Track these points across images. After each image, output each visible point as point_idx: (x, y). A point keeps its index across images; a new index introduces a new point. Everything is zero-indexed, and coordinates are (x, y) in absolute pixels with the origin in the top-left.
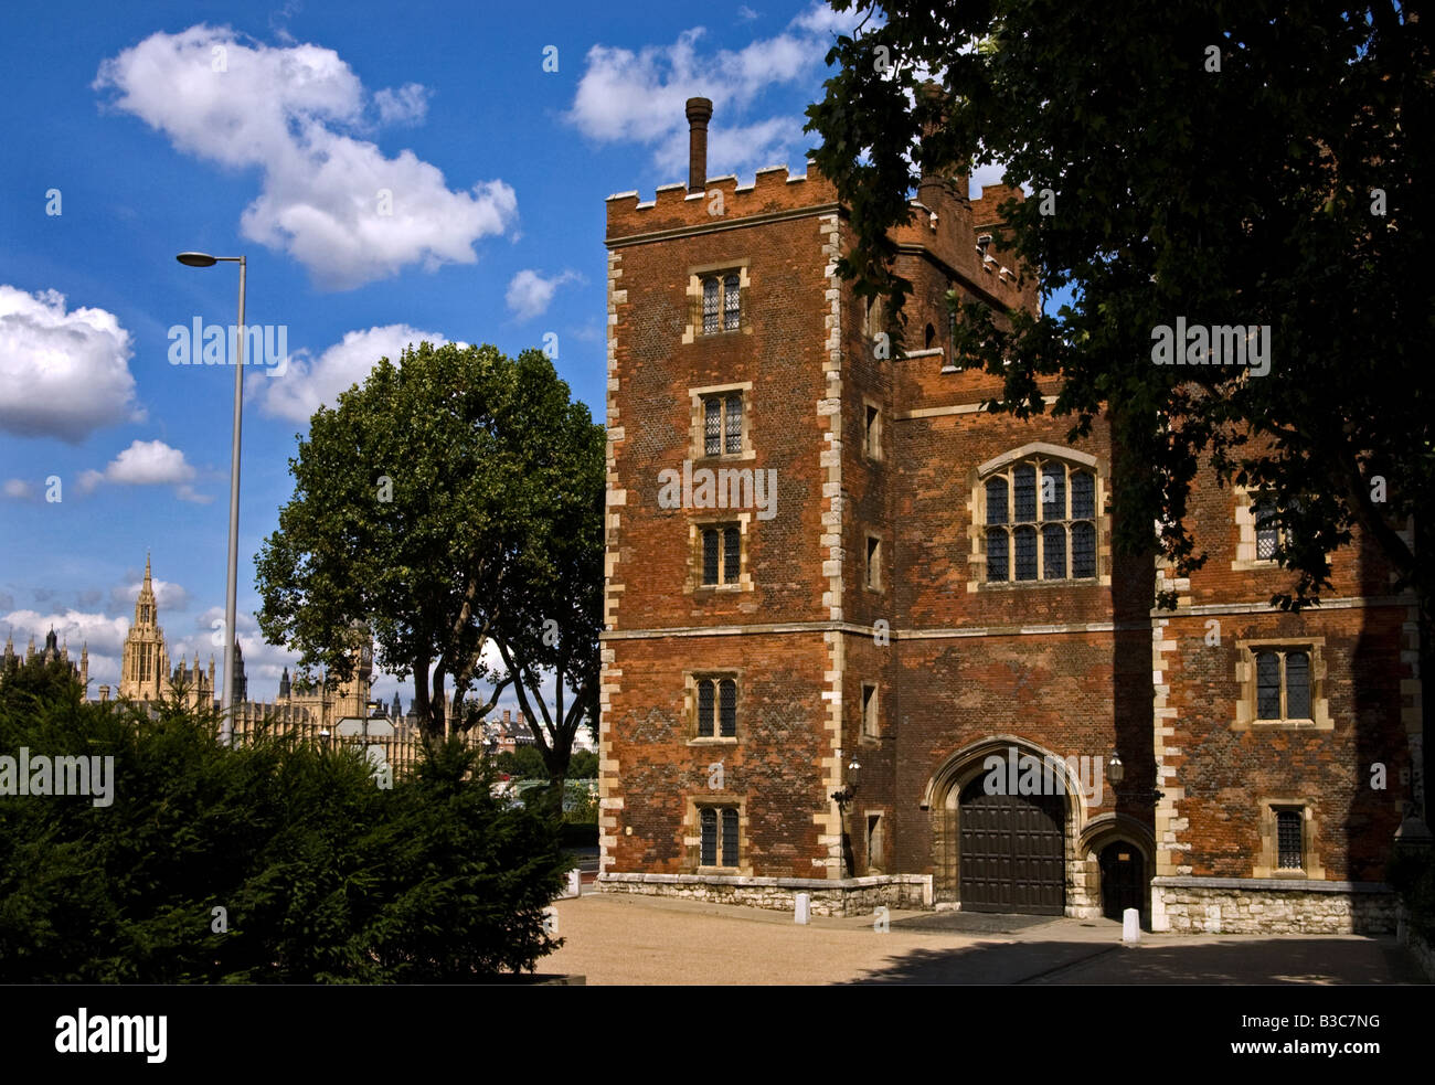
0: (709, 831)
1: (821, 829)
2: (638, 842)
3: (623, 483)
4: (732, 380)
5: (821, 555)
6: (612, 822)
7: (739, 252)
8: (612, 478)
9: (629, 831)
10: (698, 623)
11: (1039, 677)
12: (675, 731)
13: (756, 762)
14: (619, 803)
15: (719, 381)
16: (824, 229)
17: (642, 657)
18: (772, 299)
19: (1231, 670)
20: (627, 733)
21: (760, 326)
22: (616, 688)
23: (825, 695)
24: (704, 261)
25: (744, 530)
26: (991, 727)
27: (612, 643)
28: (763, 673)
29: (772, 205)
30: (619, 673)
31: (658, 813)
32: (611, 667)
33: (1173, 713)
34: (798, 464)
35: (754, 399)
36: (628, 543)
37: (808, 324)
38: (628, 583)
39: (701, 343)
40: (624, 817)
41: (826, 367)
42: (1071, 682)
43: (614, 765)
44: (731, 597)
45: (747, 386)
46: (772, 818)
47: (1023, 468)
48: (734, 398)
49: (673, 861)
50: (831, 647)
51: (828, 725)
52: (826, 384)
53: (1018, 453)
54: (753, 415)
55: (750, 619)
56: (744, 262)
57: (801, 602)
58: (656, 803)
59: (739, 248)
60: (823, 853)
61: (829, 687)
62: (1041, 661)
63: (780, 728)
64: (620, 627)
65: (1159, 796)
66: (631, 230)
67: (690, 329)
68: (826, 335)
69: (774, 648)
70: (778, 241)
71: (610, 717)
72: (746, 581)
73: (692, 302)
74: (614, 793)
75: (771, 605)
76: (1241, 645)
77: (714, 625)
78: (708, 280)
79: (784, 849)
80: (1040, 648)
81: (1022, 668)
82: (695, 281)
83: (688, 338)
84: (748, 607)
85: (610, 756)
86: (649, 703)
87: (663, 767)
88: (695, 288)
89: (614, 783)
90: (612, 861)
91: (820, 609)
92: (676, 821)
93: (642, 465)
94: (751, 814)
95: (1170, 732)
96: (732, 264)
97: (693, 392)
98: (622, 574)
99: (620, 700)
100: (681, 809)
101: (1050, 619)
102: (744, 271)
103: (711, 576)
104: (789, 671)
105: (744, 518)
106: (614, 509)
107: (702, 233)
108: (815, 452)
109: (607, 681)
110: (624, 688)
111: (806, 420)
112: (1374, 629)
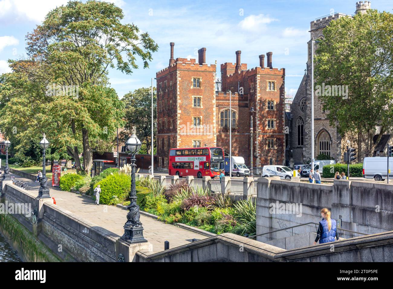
3: (181, 109)
4: (199, 95)
8: (178, 108)
11: (229, 141)
15: (197, 95)
16: (213, 75)
17: (184, 137)
18: (205, 84)
19: (266, 142)
21: (204, 88)
22: (180, 142)
24: (194, 76)
25: (201, 119)
26: (222, 147)
27: (179, 135)
28: (205, 140)
29: (206, 70)
30: (181, 140)
32: (179, 139)
33: (259, 147)
34: (210, 110)
35: (203, 99)
36: (181, 119)
37: (211, 89)
41: (214, 96)
47: (226, 111)
48: (199, 98)
50: (215, 137)
52: (214, 98)
53: (226, 109)
54: (203, 101)
56: (201, 77)
59: (200, 75)
65: (257, 157)
66: (181, 68)
67: (192, 86)
68: (214, 91)
69: (206, 137)
70: (206, 75)
71: (179, 146)
73: (192, 82)
76: (267, 138)
80: (229, 137)
82: (193, 79)
83: (192, 88)
86: (186, 144)
93: (184, 107)
95: (259, 149)
96: (199, 77)
97: (193, 96)
98: (180, 124)
99: (181, 144)
102: (201, 79)
104: (209, 140)
105: (201, 117)
106: (179, 113)
107: (194, 71)
108: (212, 108)
109: (179, 141)
110: (182, 142)
111: (211, 103)
112: (281, 137)
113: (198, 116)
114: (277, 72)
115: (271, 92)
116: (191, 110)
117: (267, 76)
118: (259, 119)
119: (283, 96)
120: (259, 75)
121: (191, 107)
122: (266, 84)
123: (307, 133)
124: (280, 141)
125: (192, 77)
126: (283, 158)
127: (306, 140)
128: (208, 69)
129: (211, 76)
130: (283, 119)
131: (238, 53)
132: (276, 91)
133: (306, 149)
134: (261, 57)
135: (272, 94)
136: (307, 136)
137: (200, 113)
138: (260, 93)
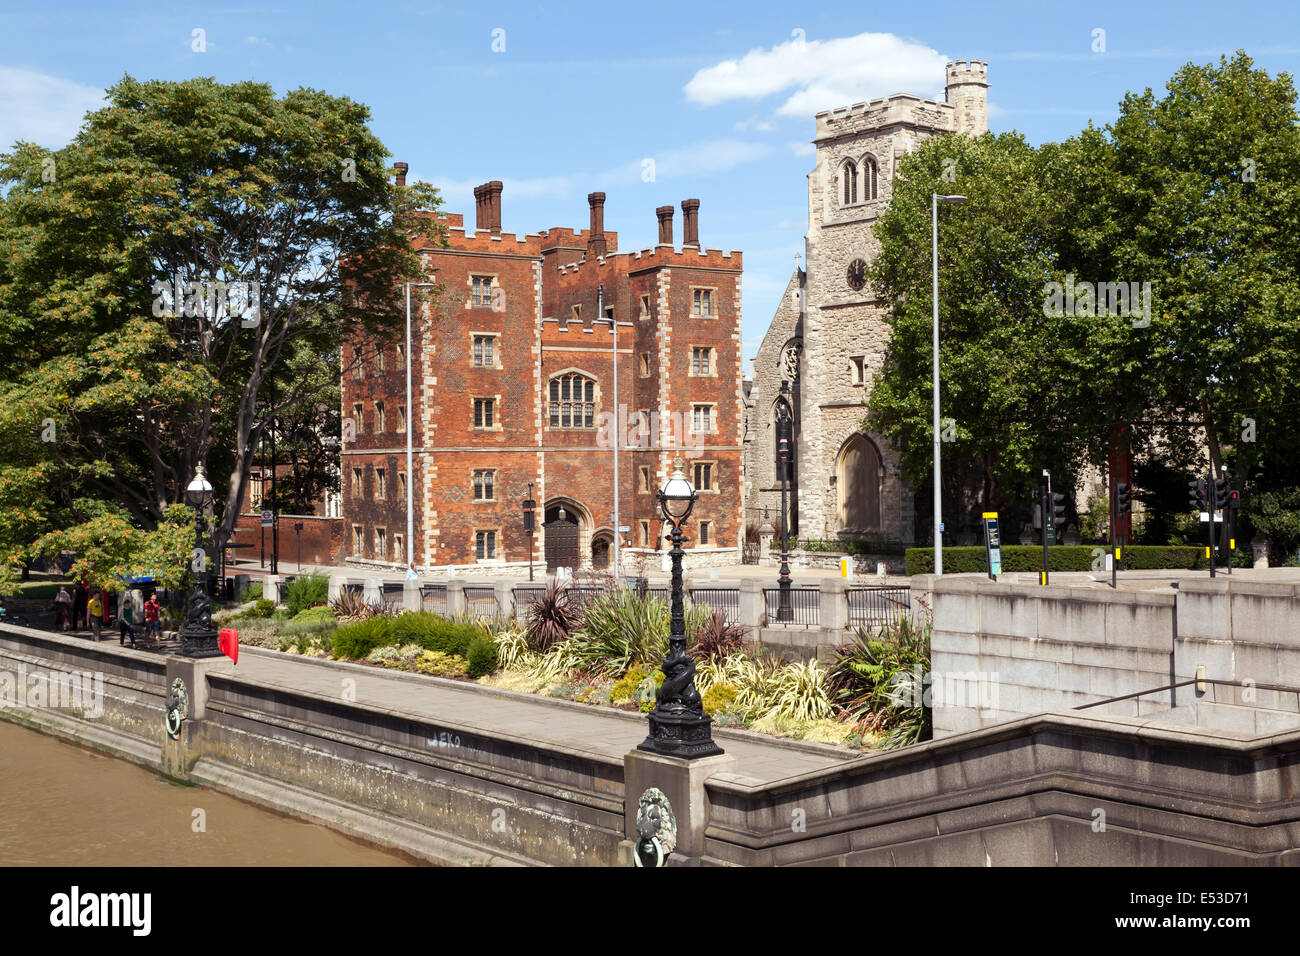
0: (480, 543)
1: (536, 539)
2: (447, 551)
3: (434, 374)
4: (490, 330)
5: (533, 417)
6: (434, 542)
7: (493, 269)
9: (443, 545)
10: (476, 445)
11: (576, 469)
12: (466, 497)
13: (507, 511)
14: (437, 532)
15: (484, 330)
16: (534, 267)
17: (448, 461)
18: (510, 295)
19: (689, 471)
20: (440, 498)
21: (504, 306)
22: (435, 476)
23: (538, 480)
24: (475, 270)
25: (498, 402)
26: (555, 491)
27: (431, 453)
28: (509, 469)
29: (510, 251)
30: (436, 469)
31: (458, 536)
32: (431, 465)
34: (523, 374)
35: (502, 340)
36: (438, 404)
37: (527, 310)
38: (439, 424)
39: (475, 311)
40: (440, 539)
41: (535, 331)
42: (588, 472)
43: (435, 514)
44: (492, 434)
45: (499, 334)
46: (514, 535)
47: (566, 378)
48: (490, 339)
49: (466, 558)
50: (540, 459)
51: (539, 493)
52: (536, 339)
53: (565, 371)
54: (501, 349)
55: (502, 445)
56: (496, 274)
57: (526, 438)
58: (456, 531)
59: (494, 267)
60: (537, 550)
61: (539, 476)
62: (576, 463)
63: (517, 494)
64: (435, 446)
67: (469, 302)
68: (535, 316)
69: (515, 458)
70: (512, 268)
71: (430, 490)
72: (497, 426)
73: (469, 289)
74: (434, 527)
75: (511, 438)
76: (692, 462)
77: (484, 446)
78: (476, 279)
79: (520, 549)
80: (576, 457)
81: (569, 466)
82: (471, 279)
83: (468, 306)
84: (501, 439)
85: (432, 509)
86: (452, 483)
87: (459, 514)
88: (470, 282)
89: (435, 522)
90: (434, 560)
91: (534, 441)
92: (467, 540)
93: (445, 366)
94: (504, 534)
96: (490, 274)
97: (472, 334)
98: (434, 419)
99: (437, 481)
100: (470, 533)
101: (579, 445)
102: (495, 280)
103: (478, 422)
104: (520, 469)
105: (498, 397)
106: (430, 387)
107: (475, 256)
108: (531, 370)
109: (429, 472)
110: (439, 476)
111: (526, 354)
112: (732, 458)
113: (489, 393)
114: (719, 262)
115: (702, 320)
116: (466, 375)
117: (691, 273)
118: (668, 402)
119: (737, 333)
120: (669, 271)
121: (467, 365)
122: (688, 296)
123: (810, 444)
124: (730, 470)
125: (471, 273)
126: (739, 520)
127: (807, 465)
128: (516, 248)
129: (526, 270)
130: (737, 401)
131: (596, 201)
132: (717, 317)
133: (808, 492)
134: (665, 215)
135: (706, 327)
136: (810, 453)
137: (494, 384)
138: (670, 324)
